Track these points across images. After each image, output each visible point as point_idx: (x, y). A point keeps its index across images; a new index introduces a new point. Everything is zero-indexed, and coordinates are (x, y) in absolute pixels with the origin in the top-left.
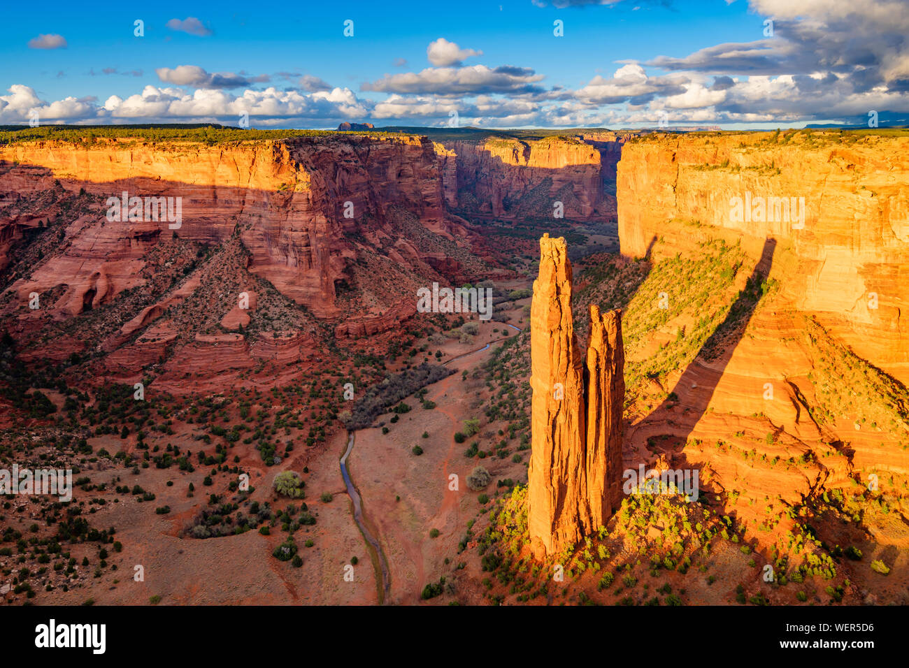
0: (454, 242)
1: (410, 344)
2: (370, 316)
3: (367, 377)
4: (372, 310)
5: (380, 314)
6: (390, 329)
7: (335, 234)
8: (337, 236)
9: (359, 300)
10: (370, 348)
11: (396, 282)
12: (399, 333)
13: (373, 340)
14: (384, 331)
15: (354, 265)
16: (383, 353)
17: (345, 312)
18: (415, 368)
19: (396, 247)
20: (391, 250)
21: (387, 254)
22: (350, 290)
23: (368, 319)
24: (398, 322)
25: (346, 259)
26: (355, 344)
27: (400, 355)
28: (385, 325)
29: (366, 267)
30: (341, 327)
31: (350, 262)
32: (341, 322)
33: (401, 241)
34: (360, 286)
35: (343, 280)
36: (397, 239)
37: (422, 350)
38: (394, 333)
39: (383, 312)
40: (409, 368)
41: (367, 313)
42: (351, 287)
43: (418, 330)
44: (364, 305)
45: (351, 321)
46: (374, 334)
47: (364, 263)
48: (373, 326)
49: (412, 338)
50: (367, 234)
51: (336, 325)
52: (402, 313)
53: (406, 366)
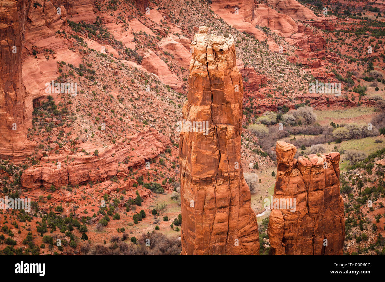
0: (264, 43)
1: (139, 202)
2: (79, 155)
3: (51, 248)
4: (84, 146)
5: (96, 153)
6: (110, 177)
7: (48, 25)
8: (52, 28)
9: (66, 130)
10: (72, 205)
11: (139, 103)
12: (123, 183)
13: (79, 192)
14: (100, 180)
15: (71, 74)
16: (90, 214)
17: (41, 147)
18: (134, 240)
19: (160, 49)
20: (149, 53)
21: (139, 60)
22: (56, 114)
23: (74, 159)
24: (124, 167)
25: (62, 64)
26: (49, 198)
27: (117, 218)
28: (102, 171)
29: (92, 79)
30: (31, 170)
31: (66, 70)
32: (34, 162)
33: (171, 39)
34: (73, 108)
35: (50, 98)
36: (165, 35)
37: (154, 213)
38: (115, 185)
39: (101, 150)
40: (125, 238)
41: (75, 150)
42: (59, 110)
43: (160, 182)
44: (73, 138)
45: (48, 161)
46: (83, 183)
47: (89, 71)
48: (81, 172)
49: (144, 192)
50: (112, 26)
51: (25, 167)
52: (137, 152)
53: (121, 235)
